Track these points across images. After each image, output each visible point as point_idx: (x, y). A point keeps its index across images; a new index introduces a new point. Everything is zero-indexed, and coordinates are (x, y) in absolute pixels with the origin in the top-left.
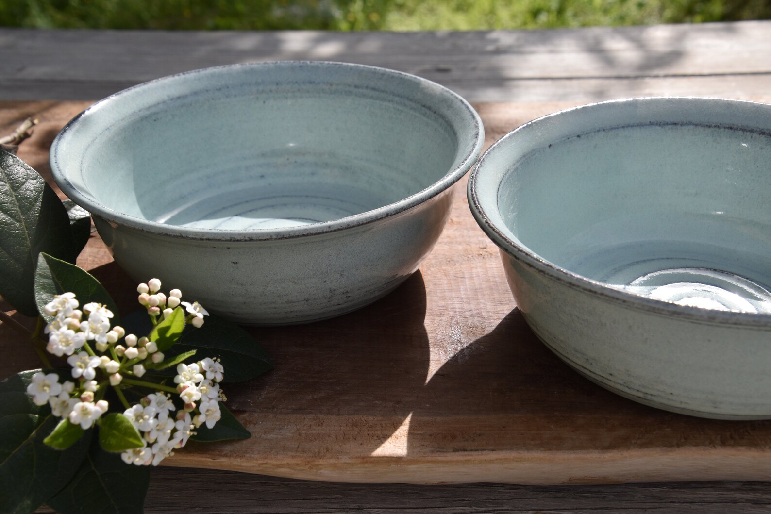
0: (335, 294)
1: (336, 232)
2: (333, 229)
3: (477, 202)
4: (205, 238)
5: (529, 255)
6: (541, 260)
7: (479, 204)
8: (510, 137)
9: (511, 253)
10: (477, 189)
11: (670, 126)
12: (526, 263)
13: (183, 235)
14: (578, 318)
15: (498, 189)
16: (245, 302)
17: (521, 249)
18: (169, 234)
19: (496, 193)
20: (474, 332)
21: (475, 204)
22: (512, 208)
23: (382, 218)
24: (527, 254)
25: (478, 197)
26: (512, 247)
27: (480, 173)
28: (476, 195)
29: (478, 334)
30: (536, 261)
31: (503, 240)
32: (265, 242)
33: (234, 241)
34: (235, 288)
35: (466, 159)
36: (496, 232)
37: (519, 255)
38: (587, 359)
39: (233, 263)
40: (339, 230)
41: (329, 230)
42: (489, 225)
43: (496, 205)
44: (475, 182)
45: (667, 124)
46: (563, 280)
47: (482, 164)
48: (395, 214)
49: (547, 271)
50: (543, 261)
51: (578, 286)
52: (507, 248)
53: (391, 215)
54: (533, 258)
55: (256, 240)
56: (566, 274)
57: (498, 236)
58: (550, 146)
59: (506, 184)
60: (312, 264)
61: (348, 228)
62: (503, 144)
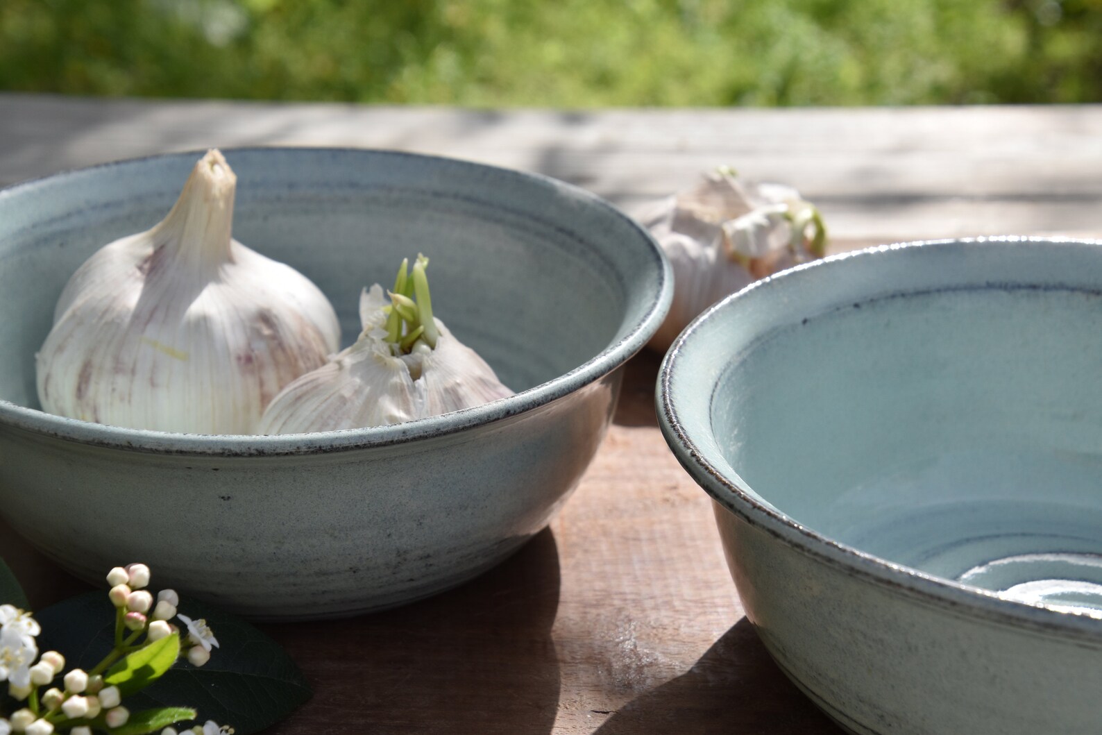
0: (405, 560)
1: (415, 443)
2: (410, 437)
3: (674, 420)
4: (174, 449)
5: (775, 517)
6: (796, 525)
7: (678, 422)
8: (732, 303)
9: (740, 512)
10: (674, 395)
11: (1024, 292)
12: (769, 530)
13: (134, 445)
14: (865, 636)
15: (712, 396)
16: (239, 574)
17: (759, 504)
18: (106, 441)
19: (707, 404)
20: (660, 635)
21: (671, 422)
22: (736, 432)
23: (498, 419)
24: (769, 514)
25: (676, 409)
26: (742, 500)
27: (679, 367)
28: (673, 405)
29: (669, 640)
30: (787, 527)
31: (725, 488)
32: (287, 458)
33: (229, 456)
34: (222, 545)
35: (644, 320)
36: (712, 473)
37: (754, 515)
38: (882, 717)
39: (223, 498)
40: (421, 438)
41: (404, 438)
42: (698, 460)
43: (709, 425)
44: (670, 383)
45: (1019, 287)
46: (839, 563)
47: (682, 351)
48: (521, 412)
49: (809, 546)
50: (801, 528)
51: (867, 574)
52: (732, 502)
53: (515, 413)
54: (781, 521)
55: (270, 455)
56: (844, 551)
57: (715, 481)
58: (805, 322)
59: (726, 387)
60: (367, 502)
61: (437, 435)
62: (720, 315)
